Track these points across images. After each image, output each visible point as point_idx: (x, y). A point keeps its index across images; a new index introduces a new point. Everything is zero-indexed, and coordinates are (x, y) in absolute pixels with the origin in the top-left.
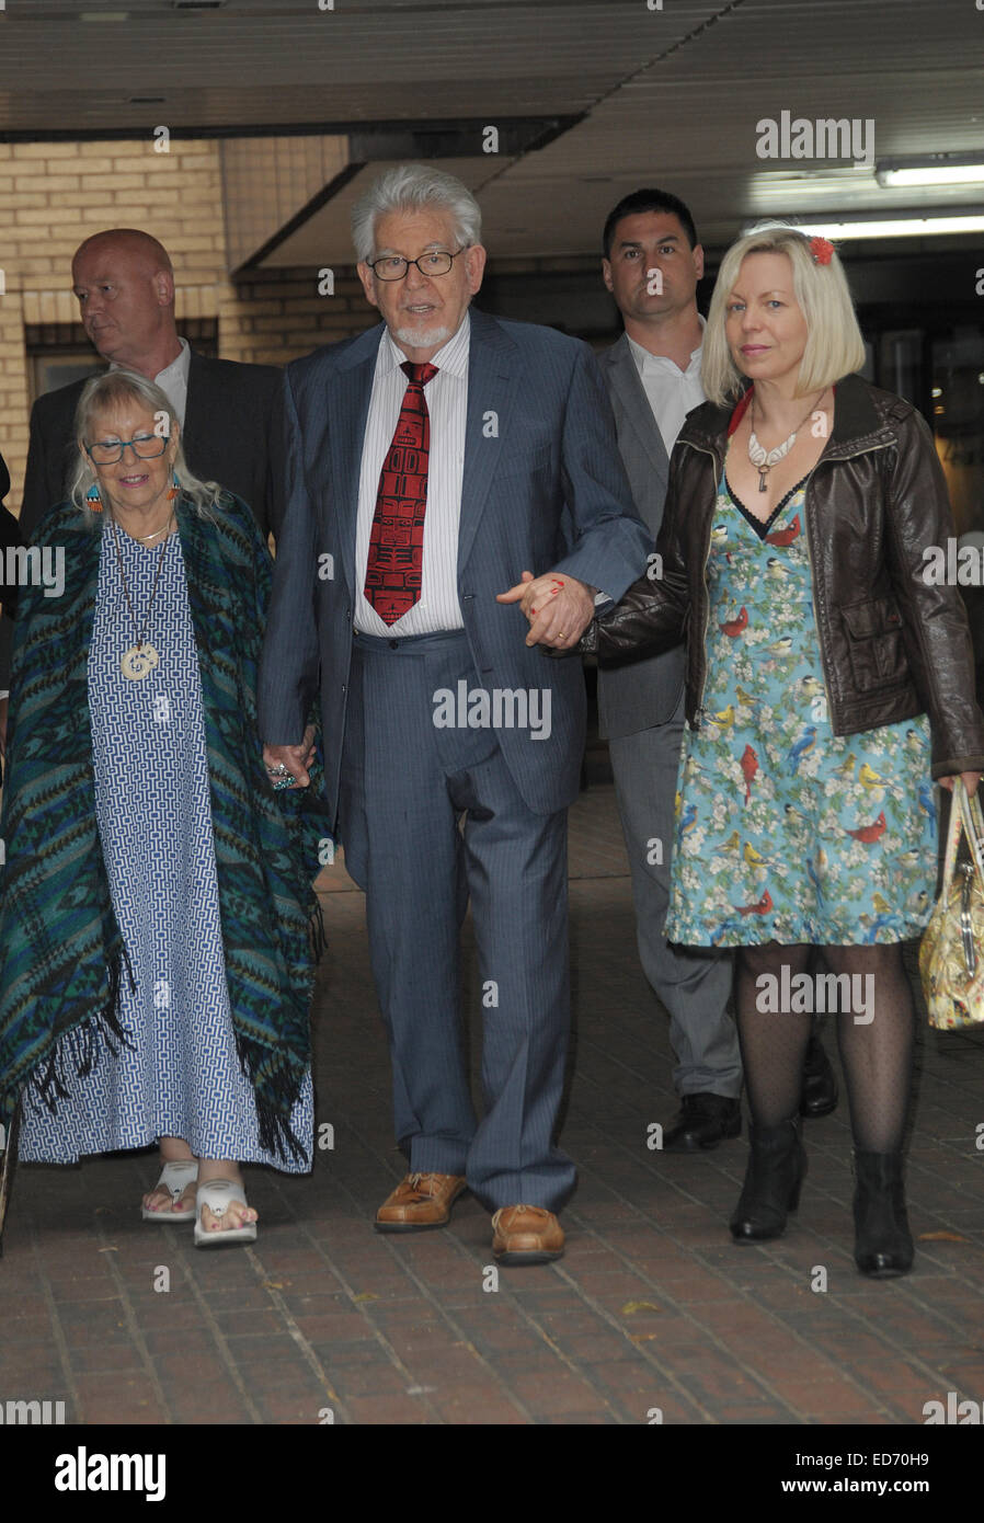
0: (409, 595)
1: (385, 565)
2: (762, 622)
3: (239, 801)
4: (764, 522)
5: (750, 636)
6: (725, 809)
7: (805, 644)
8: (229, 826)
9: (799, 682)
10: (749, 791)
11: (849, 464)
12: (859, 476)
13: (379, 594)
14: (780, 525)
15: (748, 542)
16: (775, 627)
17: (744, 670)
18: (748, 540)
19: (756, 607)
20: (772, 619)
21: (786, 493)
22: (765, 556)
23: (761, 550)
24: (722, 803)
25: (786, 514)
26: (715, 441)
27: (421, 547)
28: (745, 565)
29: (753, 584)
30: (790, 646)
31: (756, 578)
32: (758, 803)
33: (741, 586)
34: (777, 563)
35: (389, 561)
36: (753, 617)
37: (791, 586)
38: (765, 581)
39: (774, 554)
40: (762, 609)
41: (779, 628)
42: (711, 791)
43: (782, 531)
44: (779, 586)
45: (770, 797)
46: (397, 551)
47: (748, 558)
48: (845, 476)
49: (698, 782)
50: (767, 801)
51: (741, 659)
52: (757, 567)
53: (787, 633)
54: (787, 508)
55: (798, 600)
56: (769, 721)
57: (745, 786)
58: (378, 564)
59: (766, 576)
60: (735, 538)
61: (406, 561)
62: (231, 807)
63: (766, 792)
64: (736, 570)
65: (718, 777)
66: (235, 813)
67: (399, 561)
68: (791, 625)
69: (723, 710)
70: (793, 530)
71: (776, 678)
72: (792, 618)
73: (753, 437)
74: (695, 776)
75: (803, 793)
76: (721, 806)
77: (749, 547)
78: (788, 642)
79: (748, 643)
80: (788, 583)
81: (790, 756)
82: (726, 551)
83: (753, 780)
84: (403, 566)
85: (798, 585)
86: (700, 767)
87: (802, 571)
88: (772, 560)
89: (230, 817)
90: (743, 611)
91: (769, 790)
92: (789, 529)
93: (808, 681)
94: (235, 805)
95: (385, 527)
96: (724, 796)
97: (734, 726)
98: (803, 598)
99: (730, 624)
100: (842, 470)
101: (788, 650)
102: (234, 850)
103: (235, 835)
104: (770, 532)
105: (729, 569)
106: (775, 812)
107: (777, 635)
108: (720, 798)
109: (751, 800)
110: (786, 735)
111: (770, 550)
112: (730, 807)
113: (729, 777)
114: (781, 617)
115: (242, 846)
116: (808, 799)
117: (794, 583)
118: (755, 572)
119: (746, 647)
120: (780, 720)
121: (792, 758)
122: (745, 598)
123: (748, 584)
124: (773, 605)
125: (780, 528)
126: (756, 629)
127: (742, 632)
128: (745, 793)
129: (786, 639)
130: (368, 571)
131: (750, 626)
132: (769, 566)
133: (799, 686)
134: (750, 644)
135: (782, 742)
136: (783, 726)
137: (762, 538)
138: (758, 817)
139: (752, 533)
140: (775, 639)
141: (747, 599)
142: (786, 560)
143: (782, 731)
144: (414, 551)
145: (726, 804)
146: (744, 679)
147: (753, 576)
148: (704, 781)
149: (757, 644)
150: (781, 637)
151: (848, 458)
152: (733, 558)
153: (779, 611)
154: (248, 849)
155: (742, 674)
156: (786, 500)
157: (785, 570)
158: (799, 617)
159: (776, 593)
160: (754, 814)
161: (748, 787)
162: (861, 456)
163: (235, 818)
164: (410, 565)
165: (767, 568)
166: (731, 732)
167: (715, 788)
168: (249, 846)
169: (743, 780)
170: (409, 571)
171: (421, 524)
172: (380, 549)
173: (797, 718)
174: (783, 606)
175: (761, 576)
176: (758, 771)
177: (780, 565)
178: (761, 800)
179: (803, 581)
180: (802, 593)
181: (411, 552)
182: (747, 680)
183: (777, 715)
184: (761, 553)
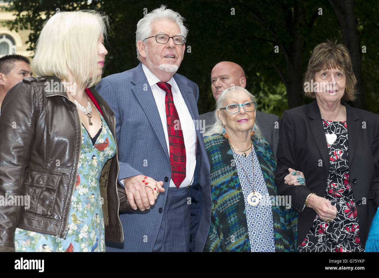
2: (86, 184)
5: (81, 190)
14: (101, 141)
16: (90, 188)
17: (78, 206)
18: (90, 145)
19: (84, 176)
20: (89, 183)
22: (92, 154)
23: (92, 150)
25: (103, 136)
28: (83, 156)
29: (84, 165)
31: (86, 163)
37: (97, 170)
38: (89, 165)
39: (95, 153)
40: (87, 178)
43: (101, 144)
44: (93, 168)
47: (86, 152)
51: (76, 200)
52: (88, 158)
53: (93, 191)
54: (102, 134)
55: (97, 176)
59: (90, 163)
68: (94, 189)
70: (106, 144)
77: (88, 148)
79: (80, 193)
80: (97, 168)
88: (94, 156)
90: (78, 177)
92: (104, 143)
104: (96, 143)
111: (95, 151)
114: (92, 183)
118: (87, 160)
119: (80, 195)
123: (82, 164)
124: (90, 177)
126: (83, 187)
127: (77, 187)
129: (93, 194)
131: (81, 185)
134: (82, 194)
135: (89, 243)
137: (93, 145)
142: (98, 157)
146: (77, 210)
147: (85, 161)
149: (84, 194)
153: (92, 180)
155: (77, 208)
157: (97, 162)
158: (96, 185)
159: (91, 171)
165: (91, 160)
174: (93, 178)
175: (88, 162)
177: (96, 159)
179: (100, 169)
182: (79, 211)
183: (89, 230)
184: (91, 152)
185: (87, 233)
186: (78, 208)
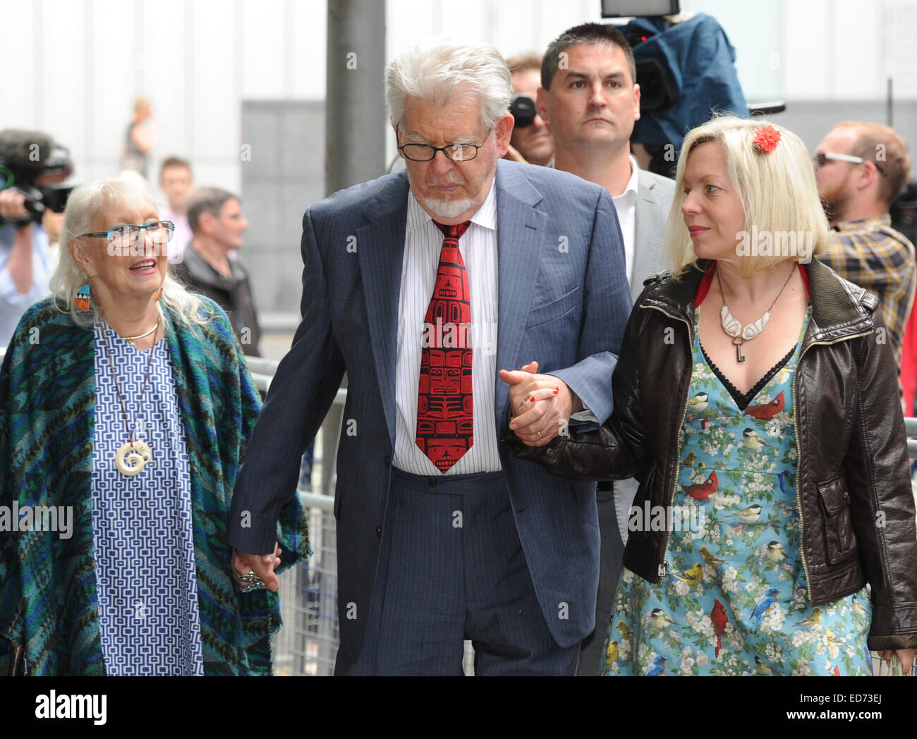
0: (462, 442)
1: (436, 414)
2: (732, 488)
3: (219, 602)
4: (745, 393)
5: (719, 500)
6: (692, 661)
7: (773, 513)
8: (210, 626)
9: (765, 546)
10: (719, 643)
11: (831, 349)
12: (840, 361)
13: (431, 442)
14: (763, 399)
15: (727, 411)
16: (746, 495)
17: (712, 532)
18: (728, 409)
19: (728, 473)
20: (742, 487)
21: (770, 369)
22: (742, 427)
23: (739, 419)
24: (689, 656)
25: (770, 389)
26: (686, 309)
27: (472, 394)
28: (720, 431)
29: (726, 452)
30: (759, 513)
31: (730, 446)
32: (729, 654)
33: (713, 452)
34: (754, 433)
35: (440, 410)
36: (723, 482)
37: (765, 458)
38: (739, 450)
39: (751, 425)
40: (734, 476)
41: (750, 496)
42: (679, 644)
43: (763, 406)
44: (752, 456)
45: (740, 648)
46: (447, 400)
47: (724, 426)
48: (827, 360)
49: (667, 636)
50: (737, 652)
52: (732, 435)
53: (757, 501)
54: (770, 384)
55: (769, 471)
56: (733, 581)
57: (716, 639)
58: (429, 413)
59: (740, 445)
60: (715, 406)
61: (459, 409)
62: (212, 608)
63: (737, 644)
64: (709, 436)
65: (686, 631)
66: (214, 614)
67: (450, 410)
68: (761, 496)
69: (691, 567)
70: (777, 405)
71: (743, 541)
72: (763, 488)
73: (725, 309)
74: (664, 629)
75: (768, 647)
76: (689, 659)
77: (727, 416)
78: (758, 510)
79: (715, 506)
80: (762, 453)
81: (753, 615)
82: (704, 417)
83: (724, 633)
84: (454, 414)
85: (772, 457)
86: (669, 621)
87: (777, 445)
88: (749, 430)
89: (210, 617)
90: (713, 476)
91: (739, 642)
92: (772, 404)
93: (773, 546)
94: (214, 606)
95: (432, 378)
96: (691, 649)
97: (703, 582)
98: (775, 469)
99: (696, 486)
100: (824, 354)
101: (757, 517)
102: (214, 649)
103: (215, 636)
104: (752, 404)
105: (701, 434)
106: (746, 662)
107: (747, 502)
108: (687, 651)
109: (722, 652)
110: (749, 596)
111: (748, 421)
112: (698, 660)
113: (698, 631)
114: (751, 485)
115: (220, 646)
116: (773, 653)
117: (768, 454)
118: (731, 440)
119: (714, 510)
120: (744, 581)
121: (754, 618)
122: (717, 463)
123: (721, 450)
124: (745, 473)
125: (763, 402)
126: (726, 494)
127: (710, 496)
128: (716, 645)
129: (756, 506)
130: (419, 421)
131: (718, 491)
132: (746, 436)
133: (765, 551)
134: (720, 508)
135: (745, 602)
136: (747, 587)
137: (741, 409)
138: (730, 667)
139: (731, 403)
140: (745, 505)
141: (719, 465)
142: (762, 432)
143: (745, 592)
144: (465, 399)
145: (694, 657)
146: (711, 539)
147: (728, 443)
148: (673, 634)
149: (726, 509)
150: (751, 504)
151: (831, 343)
152: (708, 425)
153: (750, 480)
154: (225, 649)
155: (710, 535)
156: (769, 376)
157: (760, 442)
158: (769, 488)
159: (747, 461)
160: (726, 665)
161: (719, 639)
162: (842, 342)
163: (214, 619)
164: (462, 413)
165: (742, 438)
166: (700, 588)
167: (682, 641)
168: (226, 646)
169: (713, 633)
170: (462, 419)
171: (469, 372)
172: (429, 399)
173: (761, 581)
174: (755, 475)
175: (736, 445)
176: (728, 624)
177: (756, 436)
178: (732, 651)
179: (777, 453)
180: (773, 465)
181: (461, 399)
182: (714, 541)
183: (741, 576)
184: (738, 423)
185: (736, 583)
186: (713, 537)
